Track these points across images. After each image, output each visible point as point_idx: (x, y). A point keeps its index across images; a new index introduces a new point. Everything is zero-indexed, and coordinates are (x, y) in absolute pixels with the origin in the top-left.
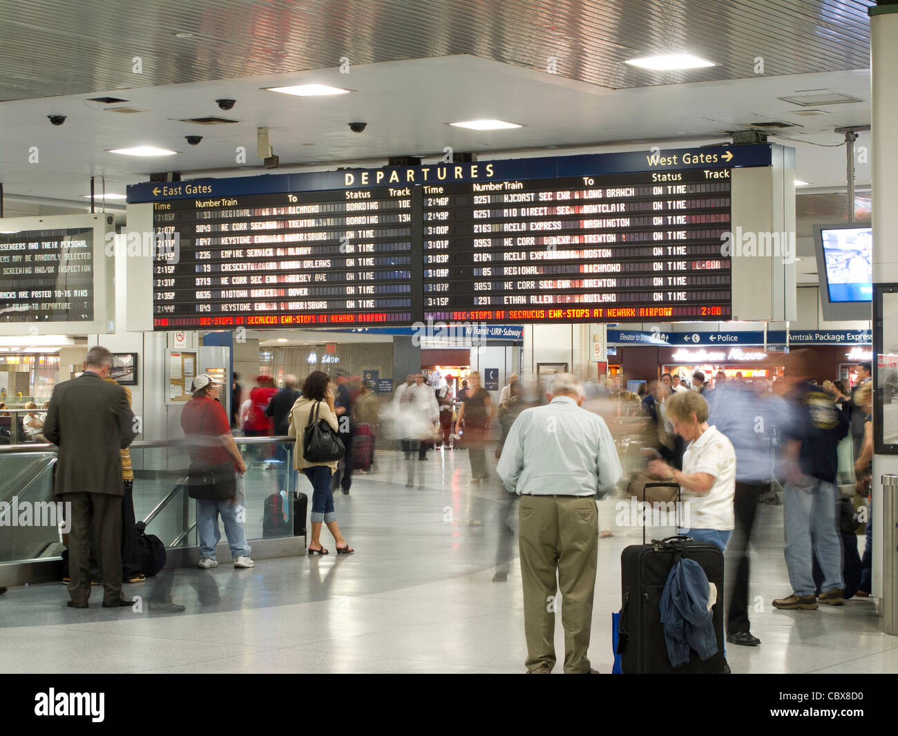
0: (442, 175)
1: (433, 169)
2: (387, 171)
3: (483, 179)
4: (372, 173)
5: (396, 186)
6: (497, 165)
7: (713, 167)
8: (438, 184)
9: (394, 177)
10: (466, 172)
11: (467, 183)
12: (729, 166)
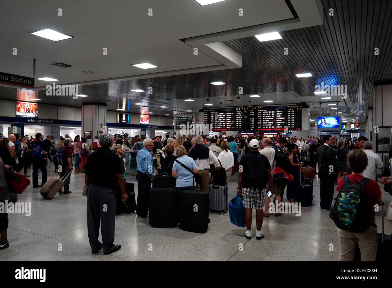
0: (253, 109)
1: (251, 108)
2: (244, 108)
3: (260, 109)
4: (241, 108)
5: (245, 110)
6: (262, 107)
7: (298, 108)
8: (252, 110)
9: (245, 109)
10: (257, 108)
11: (257, 110)
12: (301, 108)
